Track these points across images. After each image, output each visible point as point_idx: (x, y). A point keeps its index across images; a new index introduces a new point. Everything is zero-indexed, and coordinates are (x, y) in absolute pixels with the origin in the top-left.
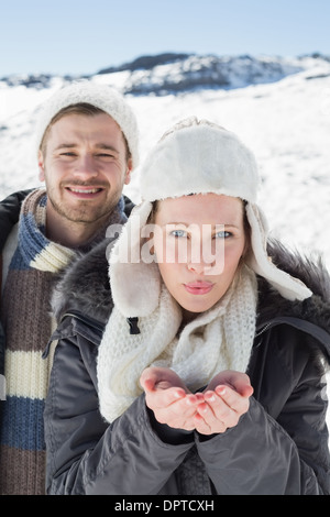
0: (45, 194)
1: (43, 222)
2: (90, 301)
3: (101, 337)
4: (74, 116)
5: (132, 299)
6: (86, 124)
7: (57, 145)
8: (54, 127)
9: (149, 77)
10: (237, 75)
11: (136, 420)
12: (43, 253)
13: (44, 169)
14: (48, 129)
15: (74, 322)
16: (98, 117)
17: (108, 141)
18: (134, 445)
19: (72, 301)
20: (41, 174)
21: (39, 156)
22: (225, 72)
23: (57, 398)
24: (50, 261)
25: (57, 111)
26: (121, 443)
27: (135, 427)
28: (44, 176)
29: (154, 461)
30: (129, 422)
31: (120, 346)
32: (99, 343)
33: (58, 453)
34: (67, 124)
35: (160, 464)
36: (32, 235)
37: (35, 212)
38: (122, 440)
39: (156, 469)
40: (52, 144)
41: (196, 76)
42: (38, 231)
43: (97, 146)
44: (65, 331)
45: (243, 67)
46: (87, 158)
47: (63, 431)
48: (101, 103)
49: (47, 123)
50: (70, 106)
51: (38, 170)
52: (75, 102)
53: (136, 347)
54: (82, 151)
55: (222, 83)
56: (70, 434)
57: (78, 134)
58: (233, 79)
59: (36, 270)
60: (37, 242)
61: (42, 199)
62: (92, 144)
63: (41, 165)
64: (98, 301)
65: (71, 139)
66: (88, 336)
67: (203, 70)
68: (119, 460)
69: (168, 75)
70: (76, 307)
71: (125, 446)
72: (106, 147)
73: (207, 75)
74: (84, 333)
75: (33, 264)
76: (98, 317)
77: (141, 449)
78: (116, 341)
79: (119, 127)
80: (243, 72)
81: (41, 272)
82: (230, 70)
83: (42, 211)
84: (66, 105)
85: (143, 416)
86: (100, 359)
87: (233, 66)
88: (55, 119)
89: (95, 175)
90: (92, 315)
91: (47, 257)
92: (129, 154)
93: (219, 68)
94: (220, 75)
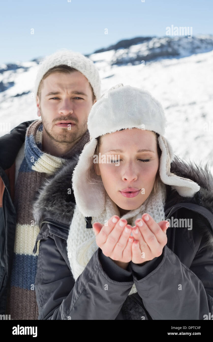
0: (41, 123)
1: (40, 141)
2: (58, 212)
3: (67, 234)
4: (58, 74)
5: (89, 205)
6: (65, 78)
7: (47, 93)
8: (45, 81)
9: (127, 53)
10: (184, 48)
11: (93, 268)
12: (39, 161)
13: (40, 109)
14: (41, 82)
15: (49, 226)
16: (73, 74)
17: (79, 90)
18: (92, 285)
19: (45, 213)
20: (39, 112)
21: (37, 100)
22: (176, 47)
23: (43, 273)
24: (45, 166)
25: (46, 70)
26: (84, 286)
27: (93, 273)
28: (40, 113)
29: (106, 296)
30: (89, 271)
31: (81, 238)
32: (67, 238)
33: (45, 306)
34: (53, 78)
35: (111, 298)
36: (32, 149)
37: (35, 134)
38: (85, 283)
39: (108, 302)
40: (44, 92)
41: (158, 51)
42: (35, 146)
43: (73, 92)
44: (45, 233)
45: (188, 43)
46: (66, 100)
47: (48, 291)
48: (75, 64)
49: (41, 78)
50: (55, 67)
51: (36, 109)
52: (58, 64)
53: (92, 237)
54: (64, 96)
55: (175, 54)
56: (53, 292)
57: (60, 85)
58: (182, 51)
59: (36, 172)
60: (35, 153)
61: (40, 126)
62: (69, 91)
63: (38, 106)
64: (63, 211)
65: (56, 89)
66: (59, 235)
67: (162, 46)
68: (84, 298)
69: (139, 51)
70: (49, 216)
71: (87, 287)
72: (79, 93)
73: (164, 50)
74: (56, 233)
75: (34, 168)
76: (64, 221)
77: (97, 288)
78: (78, 235)
79: (87, 79)
80: (188, 46)
81: (39, 173)
82: (179, 45)
83: (40, 134)
84: (52, 66)
85: (97, 265)
86: (69, 248)
87: (181, 43)
88: (45, 76)
89: (72, 112)
90: (60, 221)
91: (42, 163)
92: (94, 97)
93: (172, 44)
94: (173, 49)
